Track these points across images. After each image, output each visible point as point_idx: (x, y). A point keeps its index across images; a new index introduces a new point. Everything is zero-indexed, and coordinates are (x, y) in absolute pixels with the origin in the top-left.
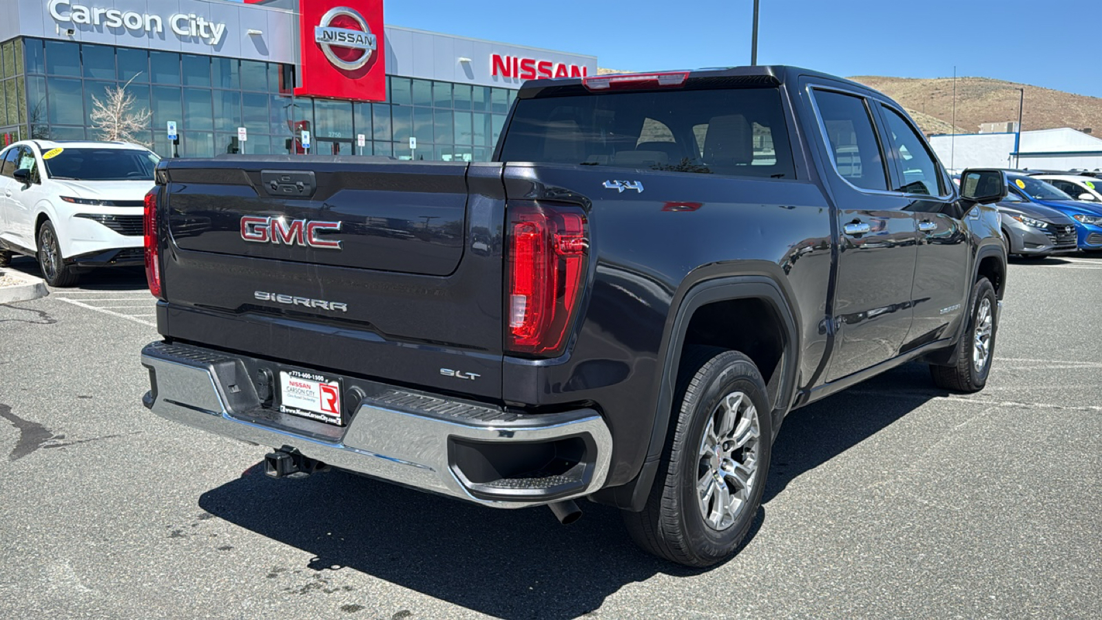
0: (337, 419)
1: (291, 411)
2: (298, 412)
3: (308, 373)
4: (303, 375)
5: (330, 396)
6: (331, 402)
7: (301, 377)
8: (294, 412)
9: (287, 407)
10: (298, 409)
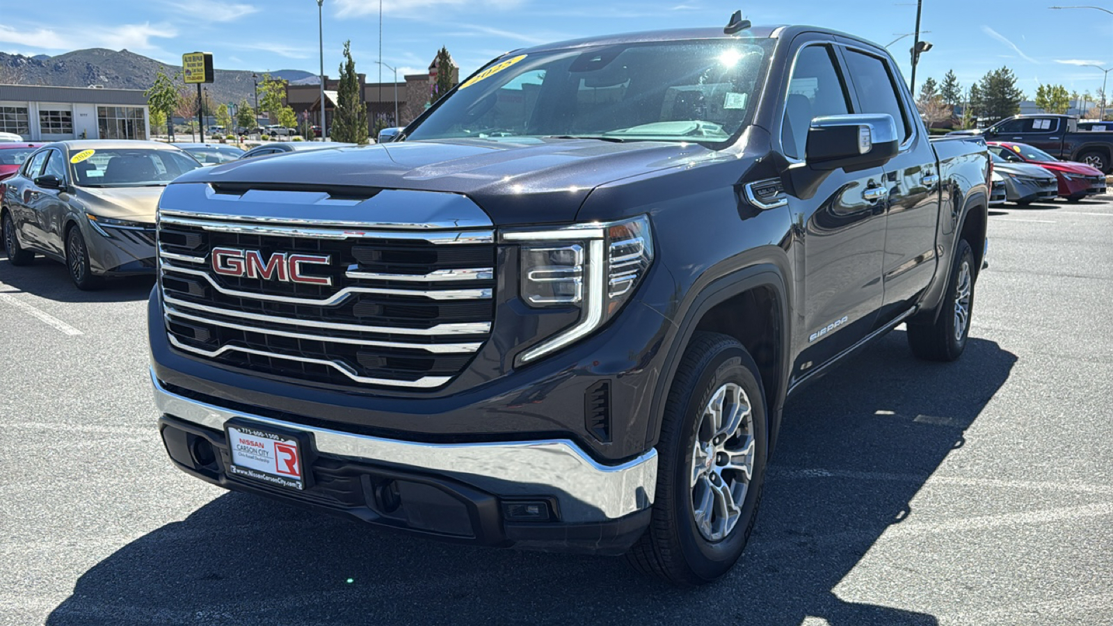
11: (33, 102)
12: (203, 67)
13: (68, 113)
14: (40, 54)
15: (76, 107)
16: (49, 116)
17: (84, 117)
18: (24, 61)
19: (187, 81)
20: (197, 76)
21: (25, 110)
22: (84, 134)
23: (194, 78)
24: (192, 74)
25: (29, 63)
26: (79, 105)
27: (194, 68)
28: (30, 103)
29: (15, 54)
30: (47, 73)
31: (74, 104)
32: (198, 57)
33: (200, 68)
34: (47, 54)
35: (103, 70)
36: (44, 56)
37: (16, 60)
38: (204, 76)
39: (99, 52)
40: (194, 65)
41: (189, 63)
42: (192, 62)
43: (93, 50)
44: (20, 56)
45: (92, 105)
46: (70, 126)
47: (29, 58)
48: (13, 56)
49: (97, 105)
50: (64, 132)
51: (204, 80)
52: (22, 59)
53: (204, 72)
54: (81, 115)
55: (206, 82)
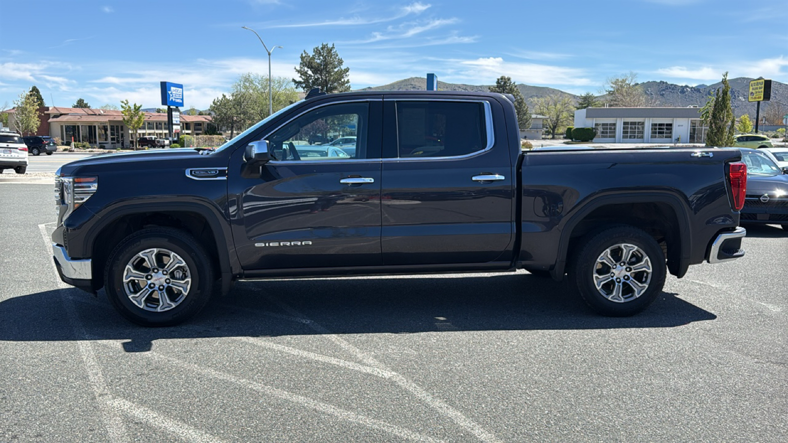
11: (648, 118)
12: (763, 90)
13: (671, 125)
14: (701, 84)
15: (676, 120)
16: (658, 127)
17: (680, 127)
18: (689, 90)
19: (750, 101)
20: (757, 96)
21: (643, 124)
22: (678, 138)
23: (755, 98)
24: (755, 95)
25: (692, 91)
26: (678, 119)
27: (757, 90)
28: (646, 119)
29: (684, 85)
30: (703, 97)
31: (675, 119)
32: (760, 83)
33: (760, 90)
34: (705, 84)
35: (743, 92)
36: (703, 85)
37: (684, 89)
38: (762, 96)
39: (741, 80)
40: (757, 88)
41: (754, 87)
42: (756, 86)
43: (737, 79)
44: (687, 86)
45: (687, 119)
46: (671, 133)
47: (692, 88)
48: (682, 86)
49: (690, 119)
50: (666, 137)
51: (762, 99)
52: (688, 88)
53: (763, 94)
54: (679, 126)
55: (763, 100)
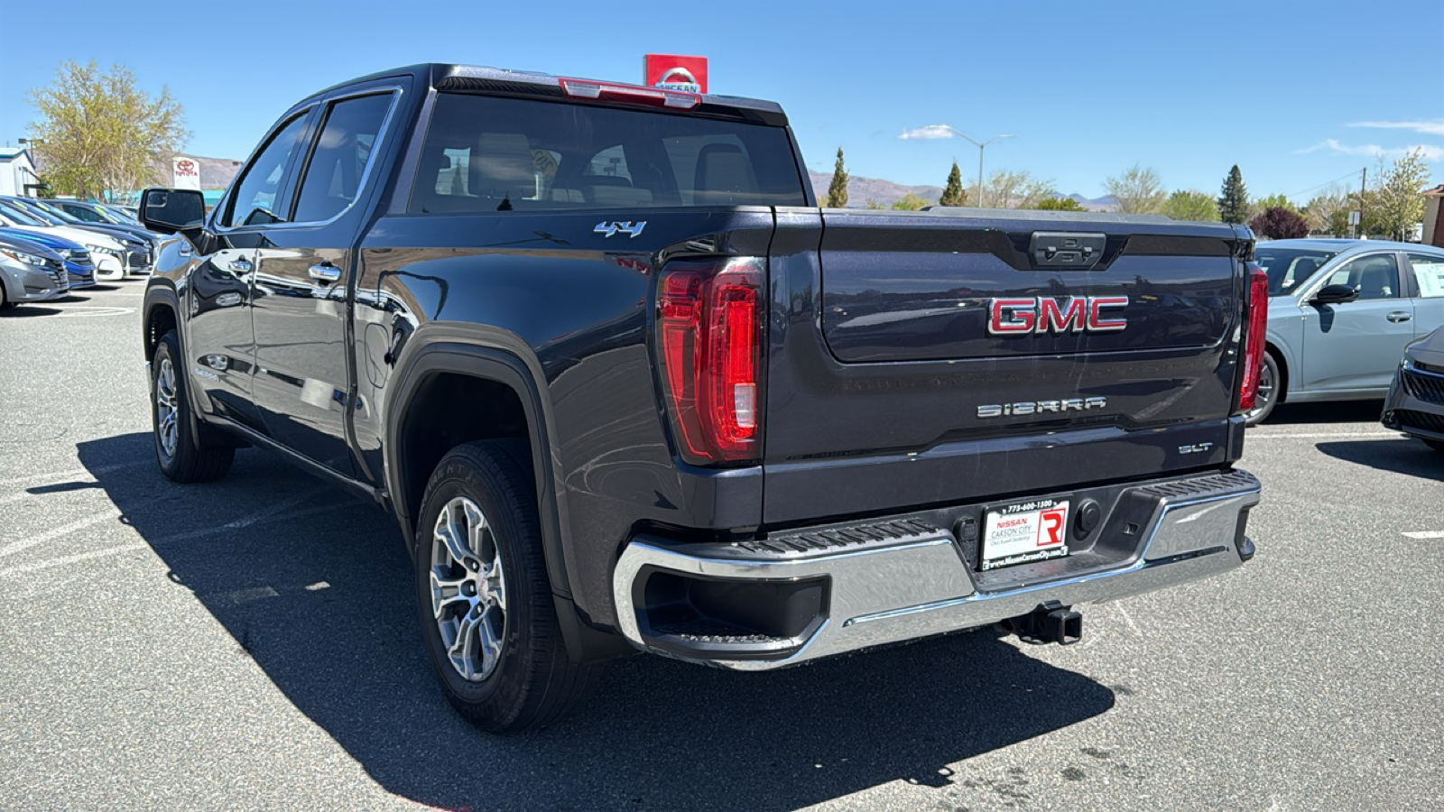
0: (1062, 548)
1: (997, 564)
2: (1009, 561)
3: (1030, 503)
4: (1024, 508)
5: (1052, 523)
6: (1052, 531)
7: (1021, 511)
8: (1002, 563)
9: (992, 561)
10: (1007, 557)
